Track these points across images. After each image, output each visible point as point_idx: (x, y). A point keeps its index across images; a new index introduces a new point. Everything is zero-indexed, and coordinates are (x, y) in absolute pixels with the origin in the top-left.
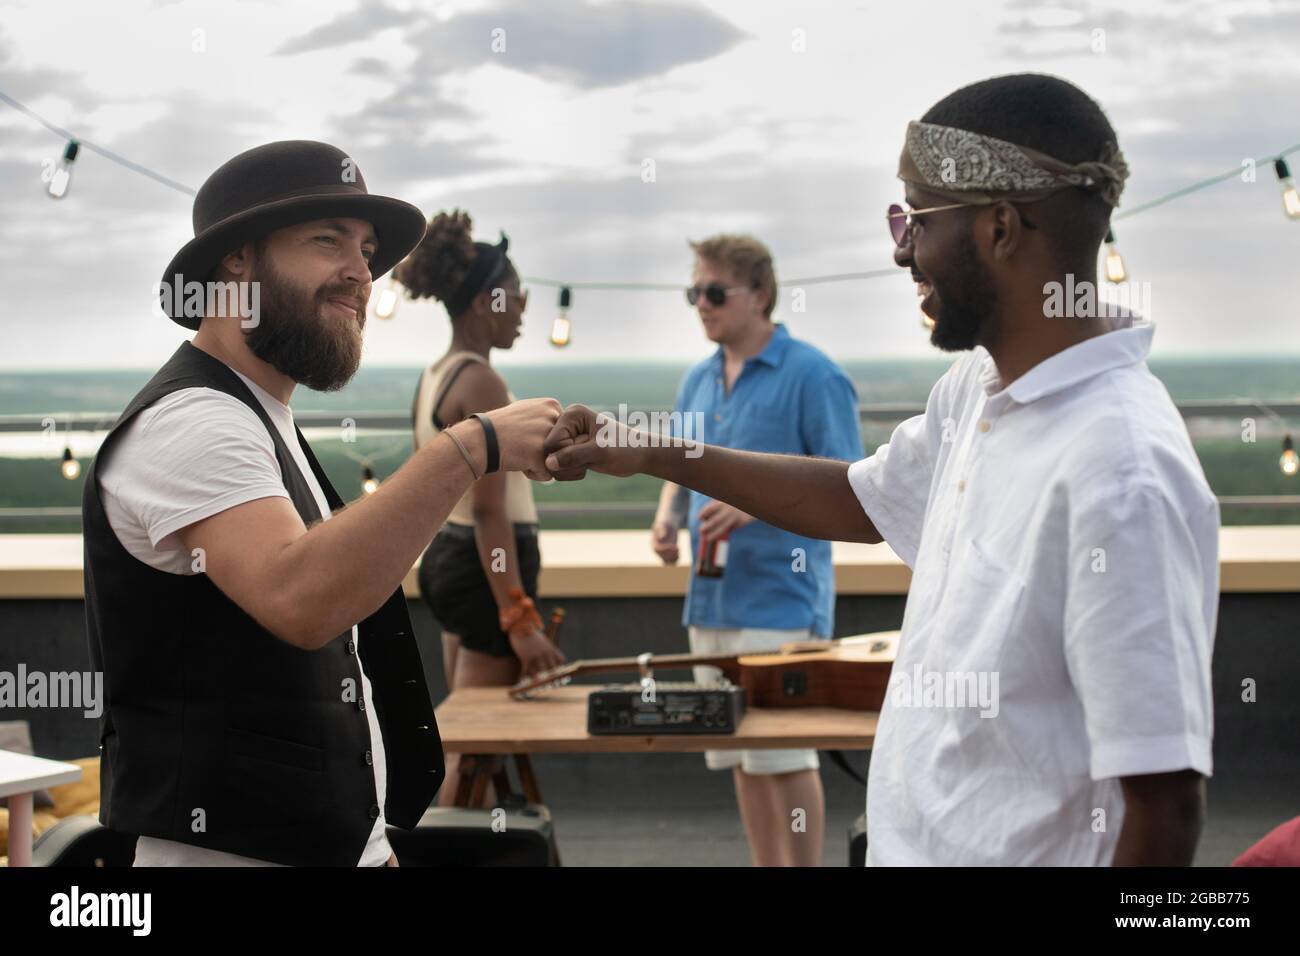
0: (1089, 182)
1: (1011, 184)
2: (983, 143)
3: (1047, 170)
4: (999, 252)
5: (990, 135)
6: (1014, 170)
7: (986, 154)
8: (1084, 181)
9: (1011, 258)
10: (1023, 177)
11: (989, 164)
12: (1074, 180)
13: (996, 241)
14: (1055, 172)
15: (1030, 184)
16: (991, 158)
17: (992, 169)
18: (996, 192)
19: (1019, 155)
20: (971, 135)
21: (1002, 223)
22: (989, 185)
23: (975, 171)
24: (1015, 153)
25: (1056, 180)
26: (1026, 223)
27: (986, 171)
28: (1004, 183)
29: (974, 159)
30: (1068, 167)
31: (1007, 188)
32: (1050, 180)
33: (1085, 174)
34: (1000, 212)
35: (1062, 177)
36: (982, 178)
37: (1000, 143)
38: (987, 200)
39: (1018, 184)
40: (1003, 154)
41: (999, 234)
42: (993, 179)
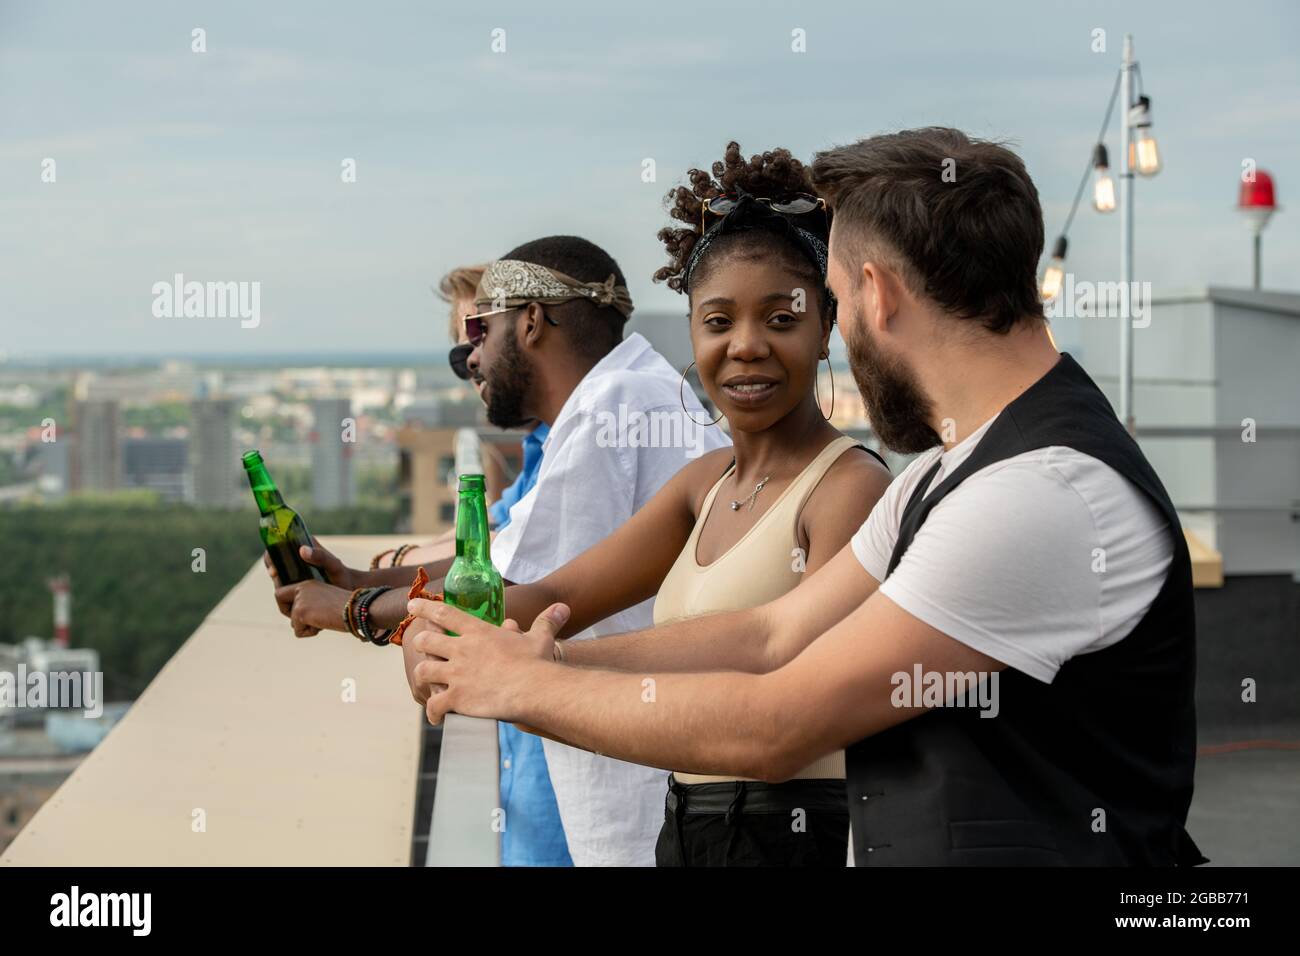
0: (594, 294)
1: (540, 293)
2: (525, 266)
3: (564, 283)
4: (530, 338)
5: (529, 261)
6: (543, 283)
7: (526, 273)
8: (590, 294)
9: (536, 344)
10: (549, 288)
11: (527, 280)
12: (584, 293)
13: (528, 332)
14: (571, 286)
15: (553, 293)
16: (529, 276)
17: (529, 283)
18: (531, 297)
19: (548, 273)
20: (518, 262)
21: (533, 320)
22: (526, 293)
23: (518, 285)
24: (544, 272)
25: (572, 291)
26: (546, 318)
27: (525, 284)
28: (534, 291)
29: (518, 277)
30: (581, 284)
31: (537, 295)
32: (567, 291)
33: (591, 289)
34: (532, 311)
35: (575, 289)
36: (522, 289)
37: (535, 266)
38: (523, 302)
39: (545, 293)
40: (536, 273)
41: (530, 328)
42: (529, 290)
